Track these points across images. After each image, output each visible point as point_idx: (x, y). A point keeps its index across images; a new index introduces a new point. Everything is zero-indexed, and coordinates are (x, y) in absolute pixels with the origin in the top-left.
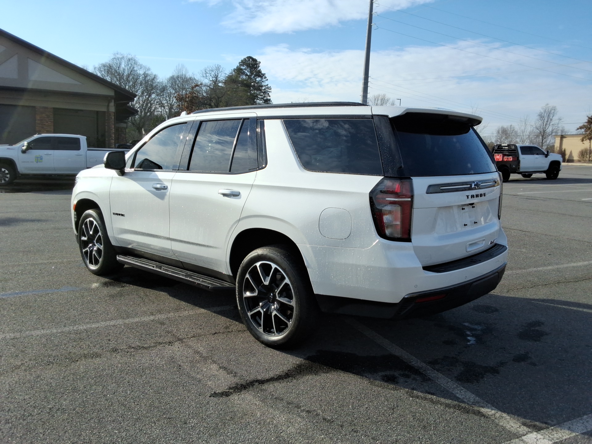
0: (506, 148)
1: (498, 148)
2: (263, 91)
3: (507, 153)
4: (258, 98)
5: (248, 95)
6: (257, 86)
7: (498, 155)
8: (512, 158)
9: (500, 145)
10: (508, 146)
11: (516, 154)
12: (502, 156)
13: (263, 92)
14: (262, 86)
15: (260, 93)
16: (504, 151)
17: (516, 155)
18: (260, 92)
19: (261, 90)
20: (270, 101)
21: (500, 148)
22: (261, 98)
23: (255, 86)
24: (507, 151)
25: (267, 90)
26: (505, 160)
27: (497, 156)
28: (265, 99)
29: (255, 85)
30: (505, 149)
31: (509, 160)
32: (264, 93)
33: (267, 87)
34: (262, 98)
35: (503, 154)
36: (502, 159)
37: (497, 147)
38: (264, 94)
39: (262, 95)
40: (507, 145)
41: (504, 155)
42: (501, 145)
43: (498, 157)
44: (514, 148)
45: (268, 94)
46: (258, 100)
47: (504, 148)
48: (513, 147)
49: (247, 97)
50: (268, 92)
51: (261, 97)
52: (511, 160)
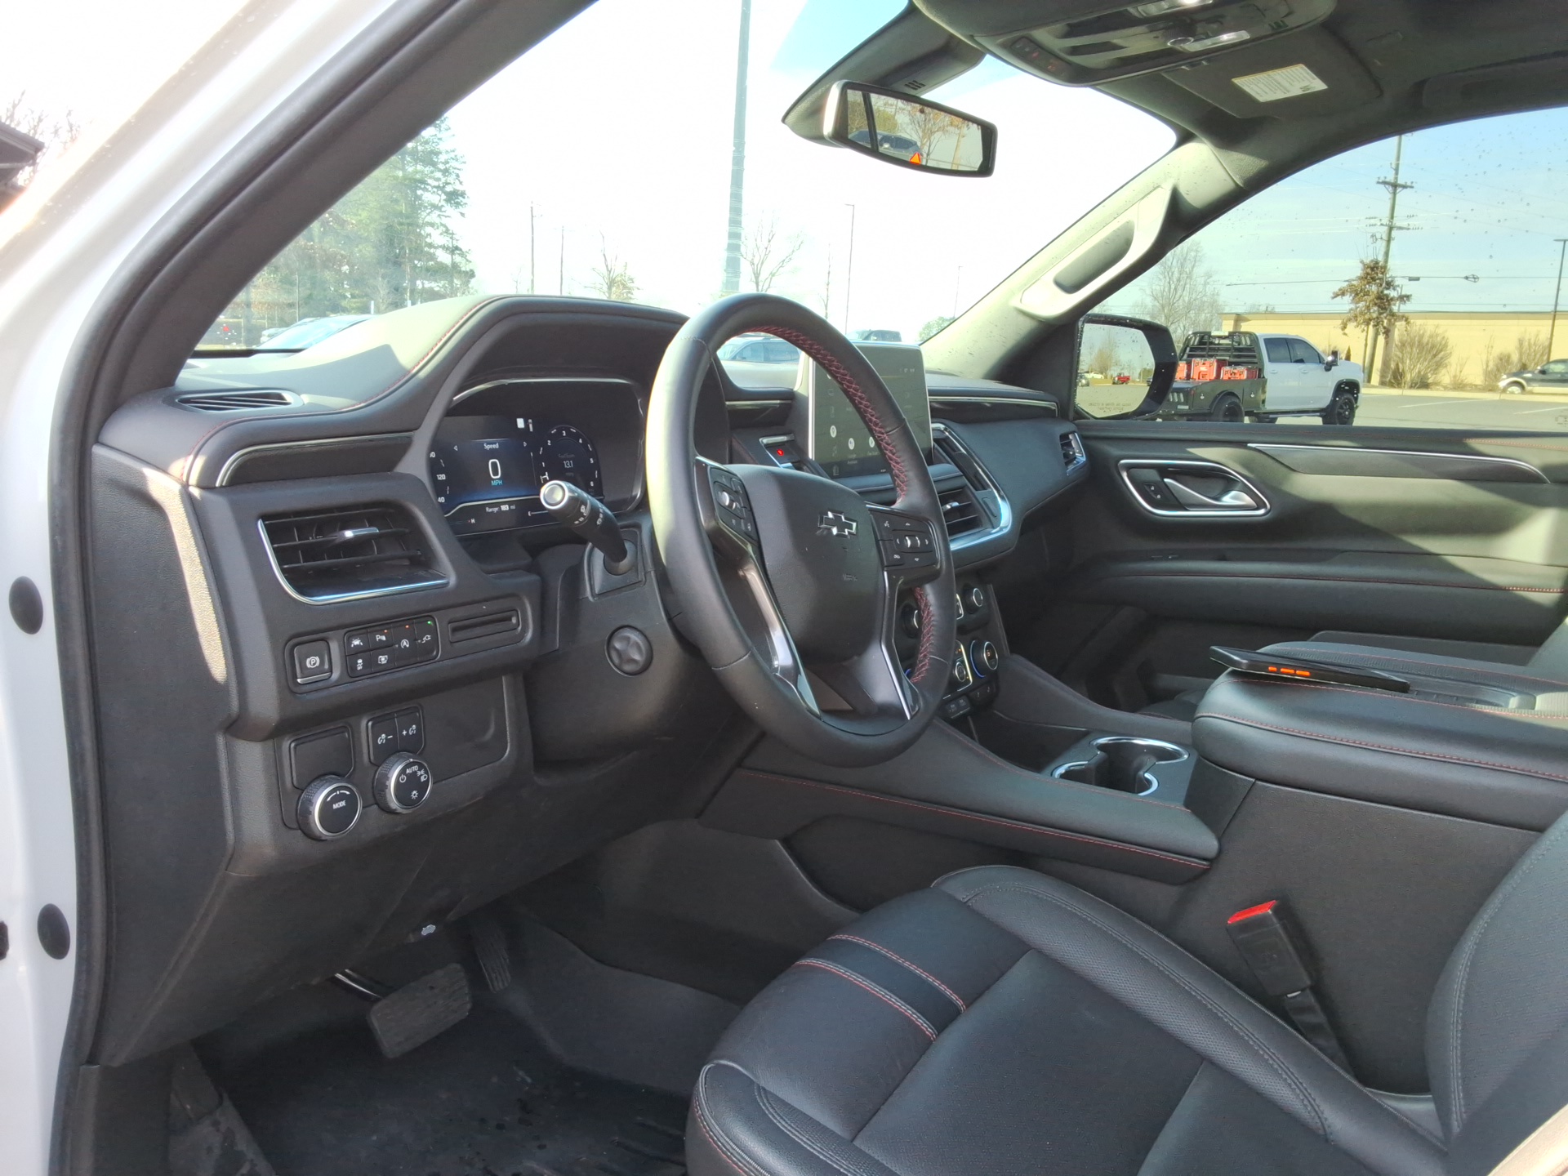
0: (1222, 341)
1: (1201, 342)
2: (442, 167)
3: (1227, 358)
4: (427, 187)
5: (395, 178)
6: (423, 152)
7: (1204, 364)
8: (1246, 372)
9: (1209, 334)
10: (1231, 335)
11: (1255, 360)
12: (1215, 364)
13: (440, 170)
14: (437, 154)
15: (432, 172)
16: (1219, 350)
17: (1256, 363)
18: (432, 168)
19: (434, 164)
20: (464, 198)
21: (1205, 344)
22: (435, 187)
23: (417, 151)
24: (1227, 350)
25: (453, 163)
26: (1226, 378)
27: (1201, 364)
28: (449, 189)
29: (416, 147)
30: (1219, 344)
31: (1237, 376)
32: (446, 172)
33: (452, 155)
34: (438, 187)
35: (1218, 361)
36: (1214, 375)
37: (1198, 339)
38: (444, 175)
39: (438, 180)
40: (1227, 334)
41: (1221, 364)
42: (1210, 332)
43: (1203, 369)
44: (1249, 343)
45: (458, 176)
46: (427, 190)
47: (1217, 342)
48: (1246, 342)
49: (395, 182)
50: (456, 171)
51: (436, 184)
52: (1245, 376)
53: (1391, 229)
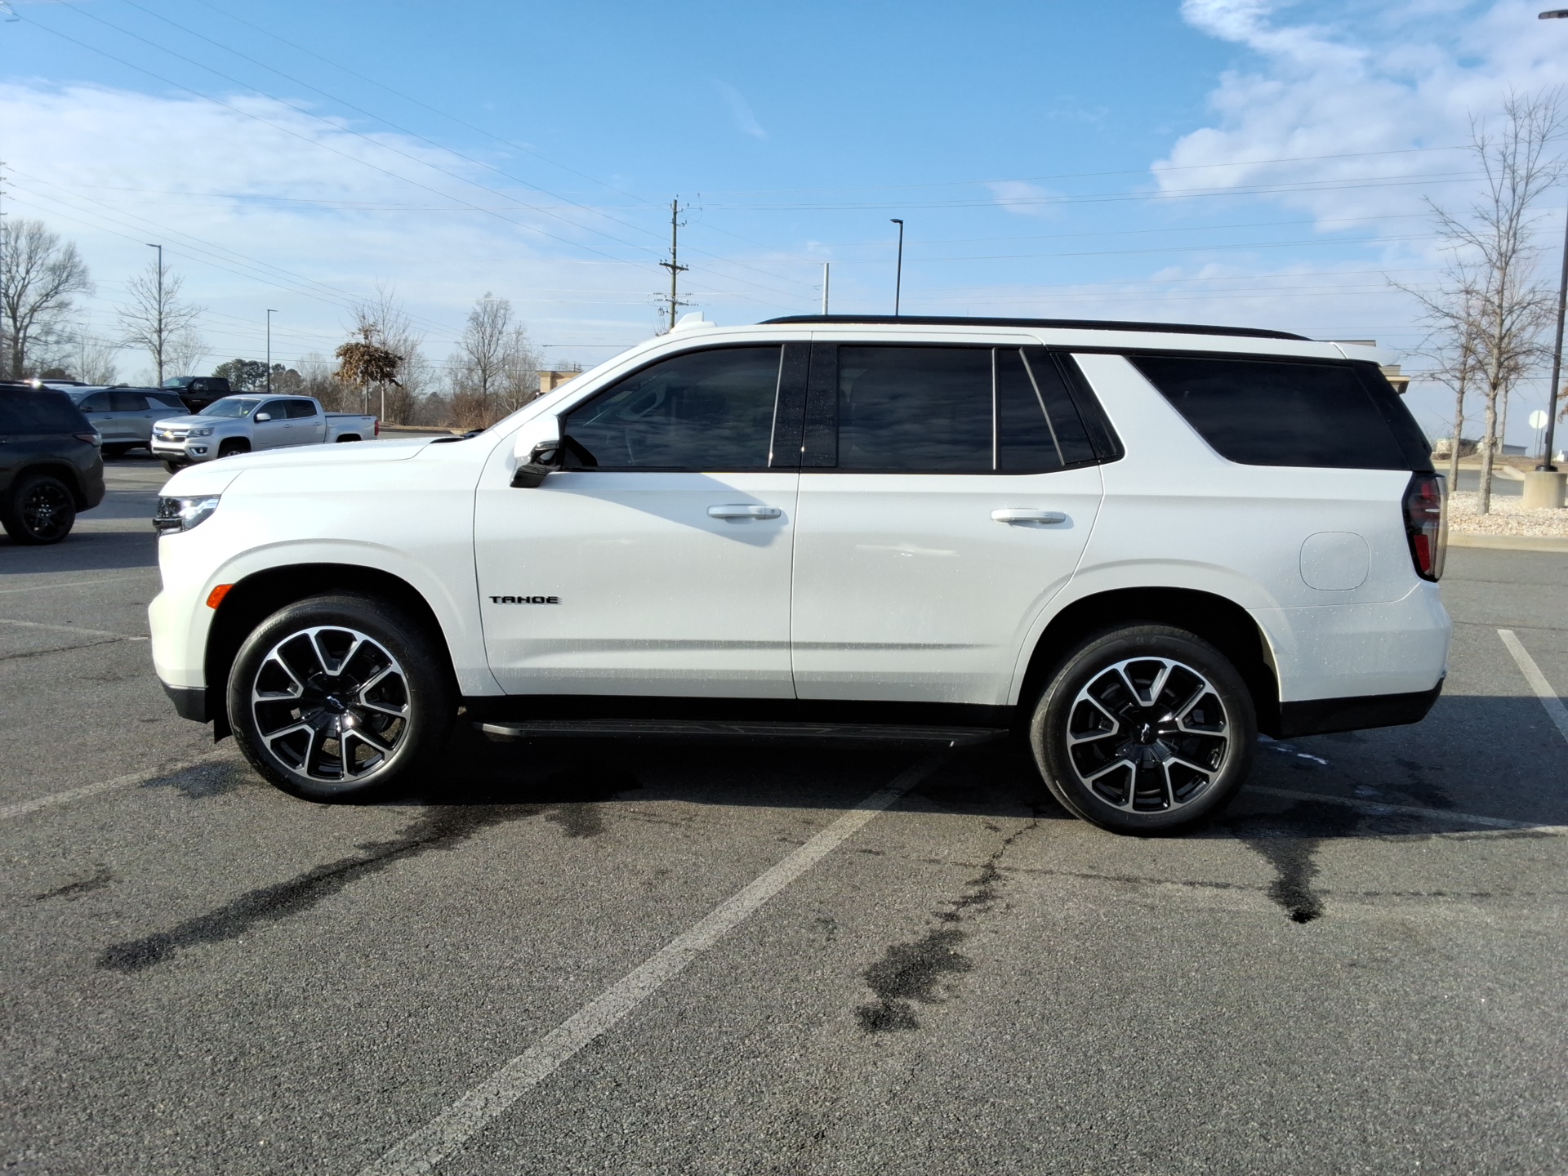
53: (674, 304)
